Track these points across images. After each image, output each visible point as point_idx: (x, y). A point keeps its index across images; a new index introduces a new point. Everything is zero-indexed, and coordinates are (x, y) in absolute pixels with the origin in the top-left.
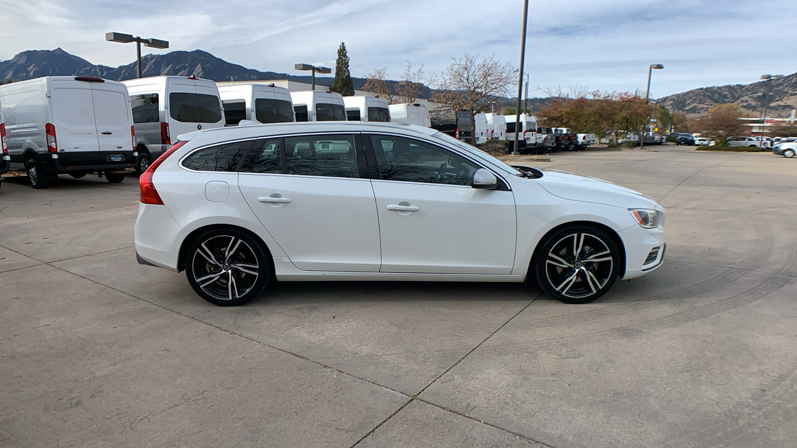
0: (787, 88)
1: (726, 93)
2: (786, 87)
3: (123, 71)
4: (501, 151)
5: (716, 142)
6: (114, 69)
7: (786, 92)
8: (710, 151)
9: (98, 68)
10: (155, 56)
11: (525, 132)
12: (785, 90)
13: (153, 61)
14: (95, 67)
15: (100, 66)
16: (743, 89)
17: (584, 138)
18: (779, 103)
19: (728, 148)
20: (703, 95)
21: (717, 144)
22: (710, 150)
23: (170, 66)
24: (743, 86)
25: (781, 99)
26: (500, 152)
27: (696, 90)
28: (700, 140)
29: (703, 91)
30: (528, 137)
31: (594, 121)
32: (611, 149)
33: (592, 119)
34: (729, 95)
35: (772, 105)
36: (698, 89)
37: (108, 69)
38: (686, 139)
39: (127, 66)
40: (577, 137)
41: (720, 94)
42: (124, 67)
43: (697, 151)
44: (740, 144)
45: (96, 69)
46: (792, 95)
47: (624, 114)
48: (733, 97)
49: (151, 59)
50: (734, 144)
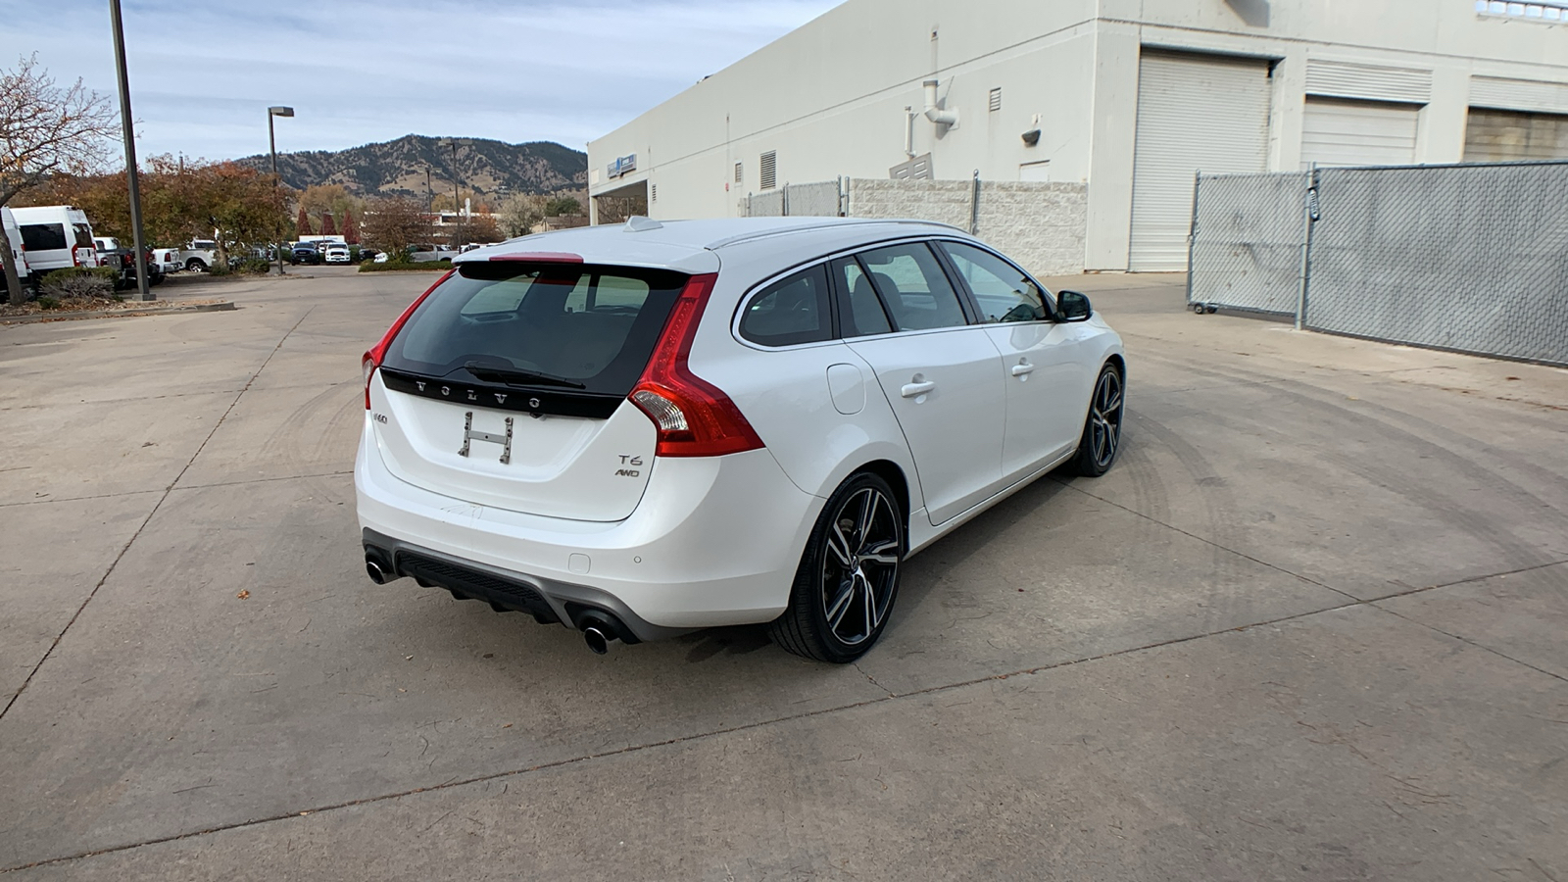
0: (399, 162)
1: (304, 166)
2: (397, 158)
4: (105, 293)
5: (390, 256)
7: (399, 168)
8: (386, 273)
11: (74, 249)
12: (397, 165)
16: (332, 160)
17: (167, 258)
18: (392, 186)
19: (414, 265)
20: (263, 169)
21: (391, 258)
22: (385, 270)
24: (331, 155)
25: (394, 180)
26: (102, 296)
27: (249, 158)
28: (332, 254)
29: (261, 161)
30: (82, 260)
31: (171, 221)
32: (218, 278)
33: (165, 217)
34: (310, 171)
35: (382, 189)
36: (254, 157)
38: (308, 252)
40: (153, 257)
41: (294, 168)
43: (361, 273)
44: (428, 257)
46: (408, 173)
47: (233, 205)
48: (318, 173)
50: (419, 257)
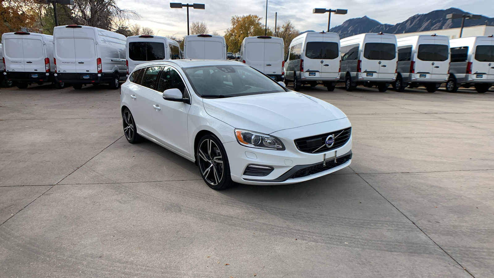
3: (398, 27)
6: (393, 26)
9: (384, 26)
10: (420, 15)
13: (418, 18)
14: (382, 25)
15: (386, 25)
23: (429, 21)
37: (390, 26)
39: (401, 23)
42: (399, 24)
45: (383, 26)
49: (418, 17)
